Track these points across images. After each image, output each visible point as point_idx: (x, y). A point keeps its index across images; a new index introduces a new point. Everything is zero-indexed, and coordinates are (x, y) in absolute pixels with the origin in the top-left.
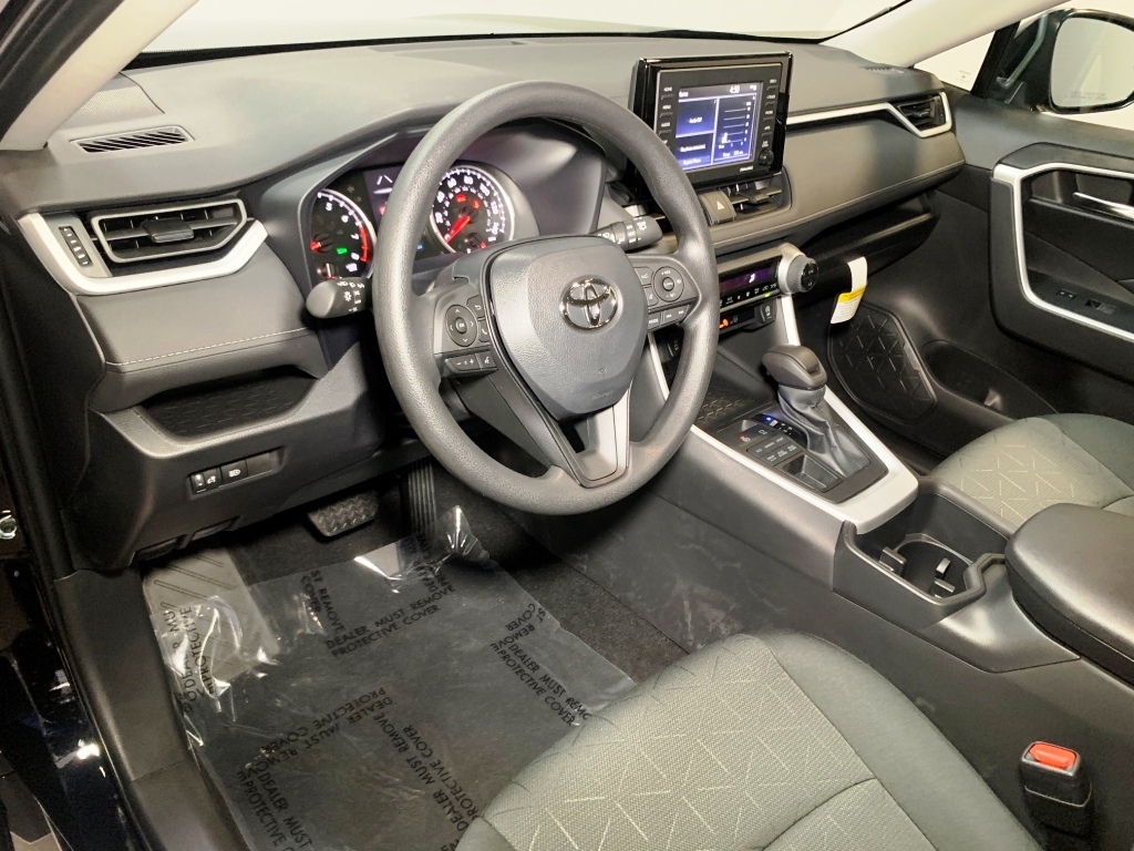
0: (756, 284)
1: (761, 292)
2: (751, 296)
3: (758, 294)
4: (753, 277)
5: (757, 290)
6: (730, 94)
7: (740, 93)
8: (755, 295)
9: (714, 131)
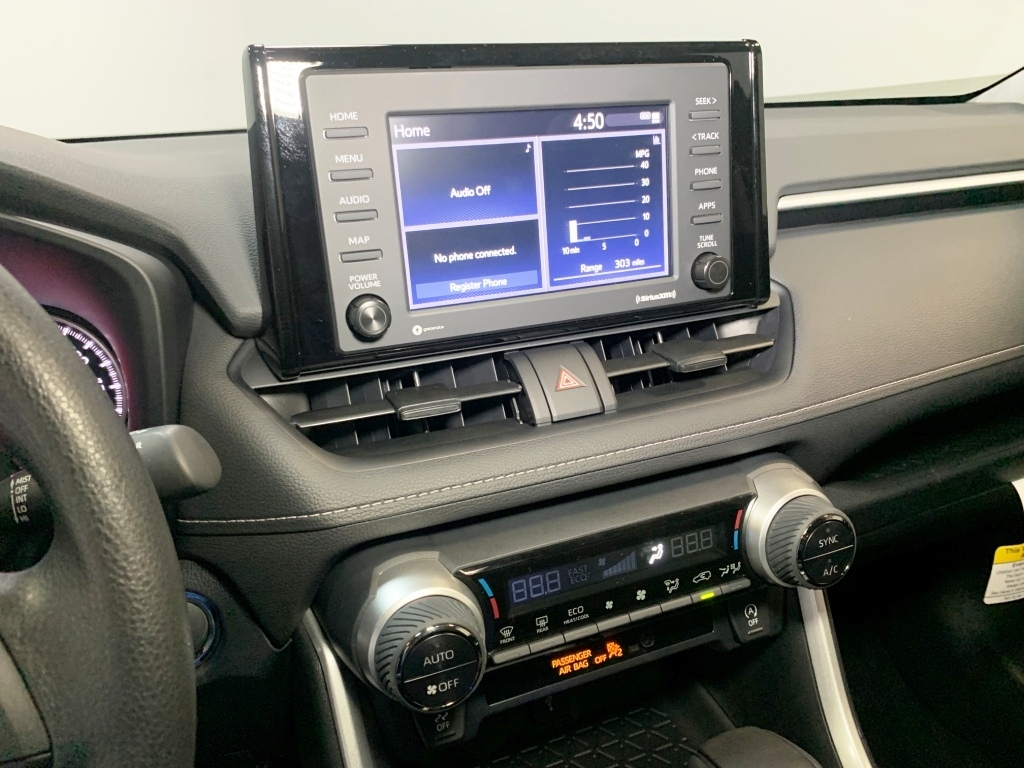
0: (666, 569)
1: (687, 588)
2: (650, 601)
3: (677, 594)
4: (657, 552)
5: (670, 586)
6: (576, 131)
7: (606, 129)
8: (667, 597)
9: (541, 216)
